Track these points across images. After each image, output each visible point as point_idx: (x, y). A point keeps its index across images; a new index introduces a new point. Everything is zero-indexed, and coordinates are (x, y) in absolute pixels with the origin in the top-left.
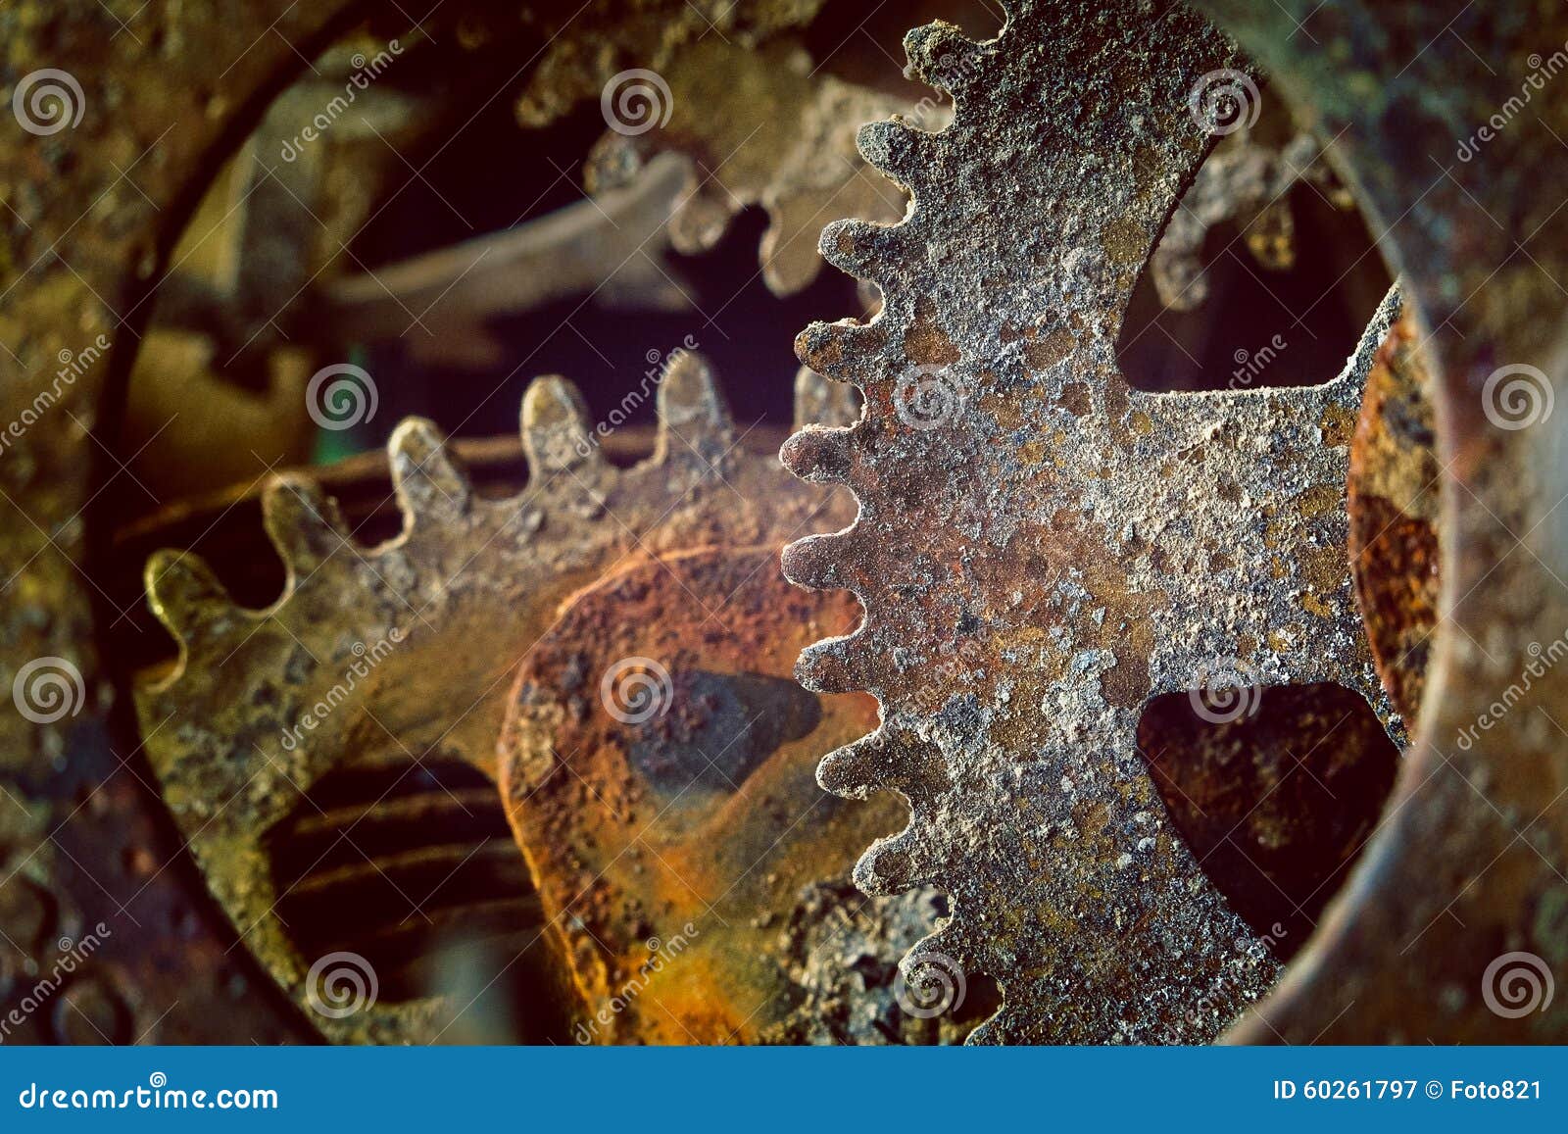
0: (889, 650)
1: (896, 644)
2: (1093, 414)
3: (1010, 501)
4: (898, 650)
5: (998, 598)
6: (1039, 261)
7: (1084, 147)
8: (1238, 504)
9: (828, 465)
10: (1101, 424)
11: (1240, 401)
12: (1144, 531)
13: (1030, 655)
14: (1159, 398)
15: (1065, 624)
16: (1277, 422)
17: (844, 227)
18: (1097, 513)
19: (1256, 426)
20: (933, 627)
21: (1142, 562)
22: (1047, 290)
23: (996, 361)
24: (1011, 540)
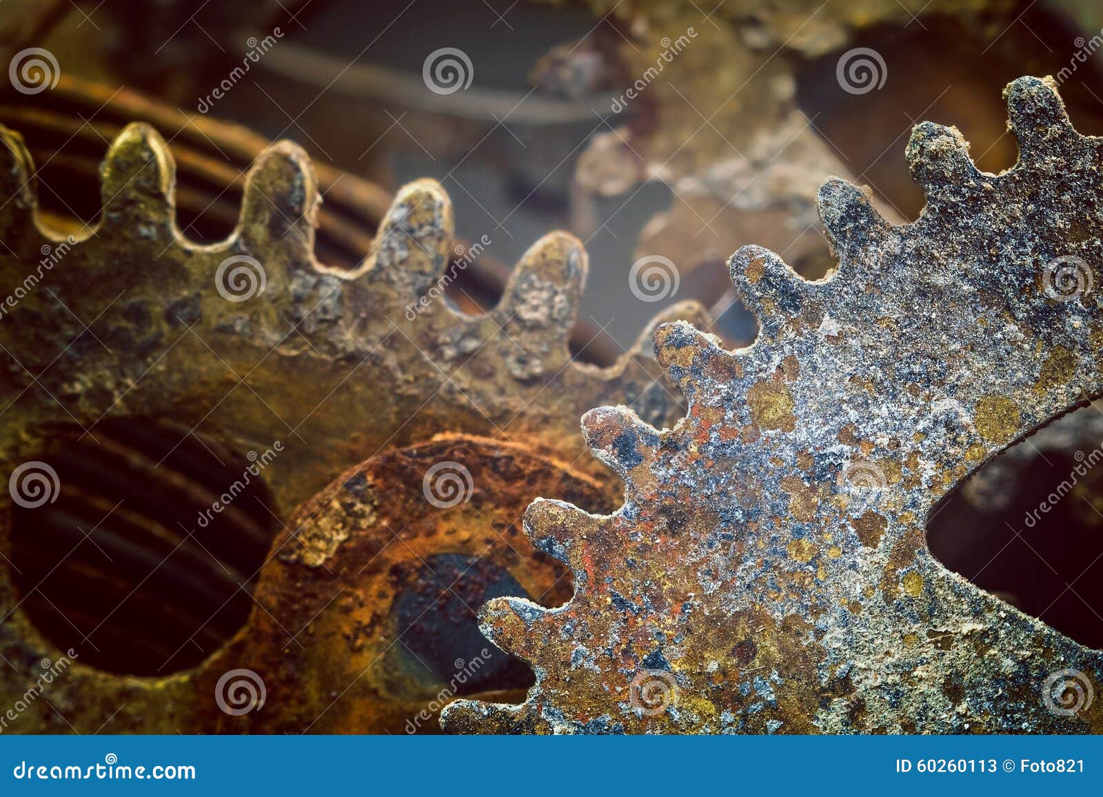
0: (574, 643)
1: (582, 640)
2: (877, 550)
3: (757, 579)
4: (581, 647)
5: (694, 657)
6: (915, 391)
7: (1013, 316)
8: (954, 707)
9: (620, 452)
10: (879, 563)
11: (1011, 618)
12: (857, 678)
13: (693, 723)
14: (943, 572)
15: (738, 715)
16: (1032, 657)
17: (763, 255)
18: (827, 637)
19: (1011, 648)
20: (623, 646)
21: (840, 705)
22: (905, 418)
23: (821, 452)
24: (737, 615)
